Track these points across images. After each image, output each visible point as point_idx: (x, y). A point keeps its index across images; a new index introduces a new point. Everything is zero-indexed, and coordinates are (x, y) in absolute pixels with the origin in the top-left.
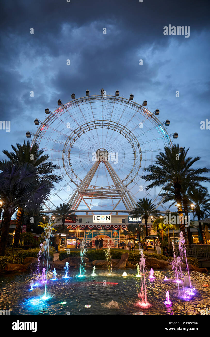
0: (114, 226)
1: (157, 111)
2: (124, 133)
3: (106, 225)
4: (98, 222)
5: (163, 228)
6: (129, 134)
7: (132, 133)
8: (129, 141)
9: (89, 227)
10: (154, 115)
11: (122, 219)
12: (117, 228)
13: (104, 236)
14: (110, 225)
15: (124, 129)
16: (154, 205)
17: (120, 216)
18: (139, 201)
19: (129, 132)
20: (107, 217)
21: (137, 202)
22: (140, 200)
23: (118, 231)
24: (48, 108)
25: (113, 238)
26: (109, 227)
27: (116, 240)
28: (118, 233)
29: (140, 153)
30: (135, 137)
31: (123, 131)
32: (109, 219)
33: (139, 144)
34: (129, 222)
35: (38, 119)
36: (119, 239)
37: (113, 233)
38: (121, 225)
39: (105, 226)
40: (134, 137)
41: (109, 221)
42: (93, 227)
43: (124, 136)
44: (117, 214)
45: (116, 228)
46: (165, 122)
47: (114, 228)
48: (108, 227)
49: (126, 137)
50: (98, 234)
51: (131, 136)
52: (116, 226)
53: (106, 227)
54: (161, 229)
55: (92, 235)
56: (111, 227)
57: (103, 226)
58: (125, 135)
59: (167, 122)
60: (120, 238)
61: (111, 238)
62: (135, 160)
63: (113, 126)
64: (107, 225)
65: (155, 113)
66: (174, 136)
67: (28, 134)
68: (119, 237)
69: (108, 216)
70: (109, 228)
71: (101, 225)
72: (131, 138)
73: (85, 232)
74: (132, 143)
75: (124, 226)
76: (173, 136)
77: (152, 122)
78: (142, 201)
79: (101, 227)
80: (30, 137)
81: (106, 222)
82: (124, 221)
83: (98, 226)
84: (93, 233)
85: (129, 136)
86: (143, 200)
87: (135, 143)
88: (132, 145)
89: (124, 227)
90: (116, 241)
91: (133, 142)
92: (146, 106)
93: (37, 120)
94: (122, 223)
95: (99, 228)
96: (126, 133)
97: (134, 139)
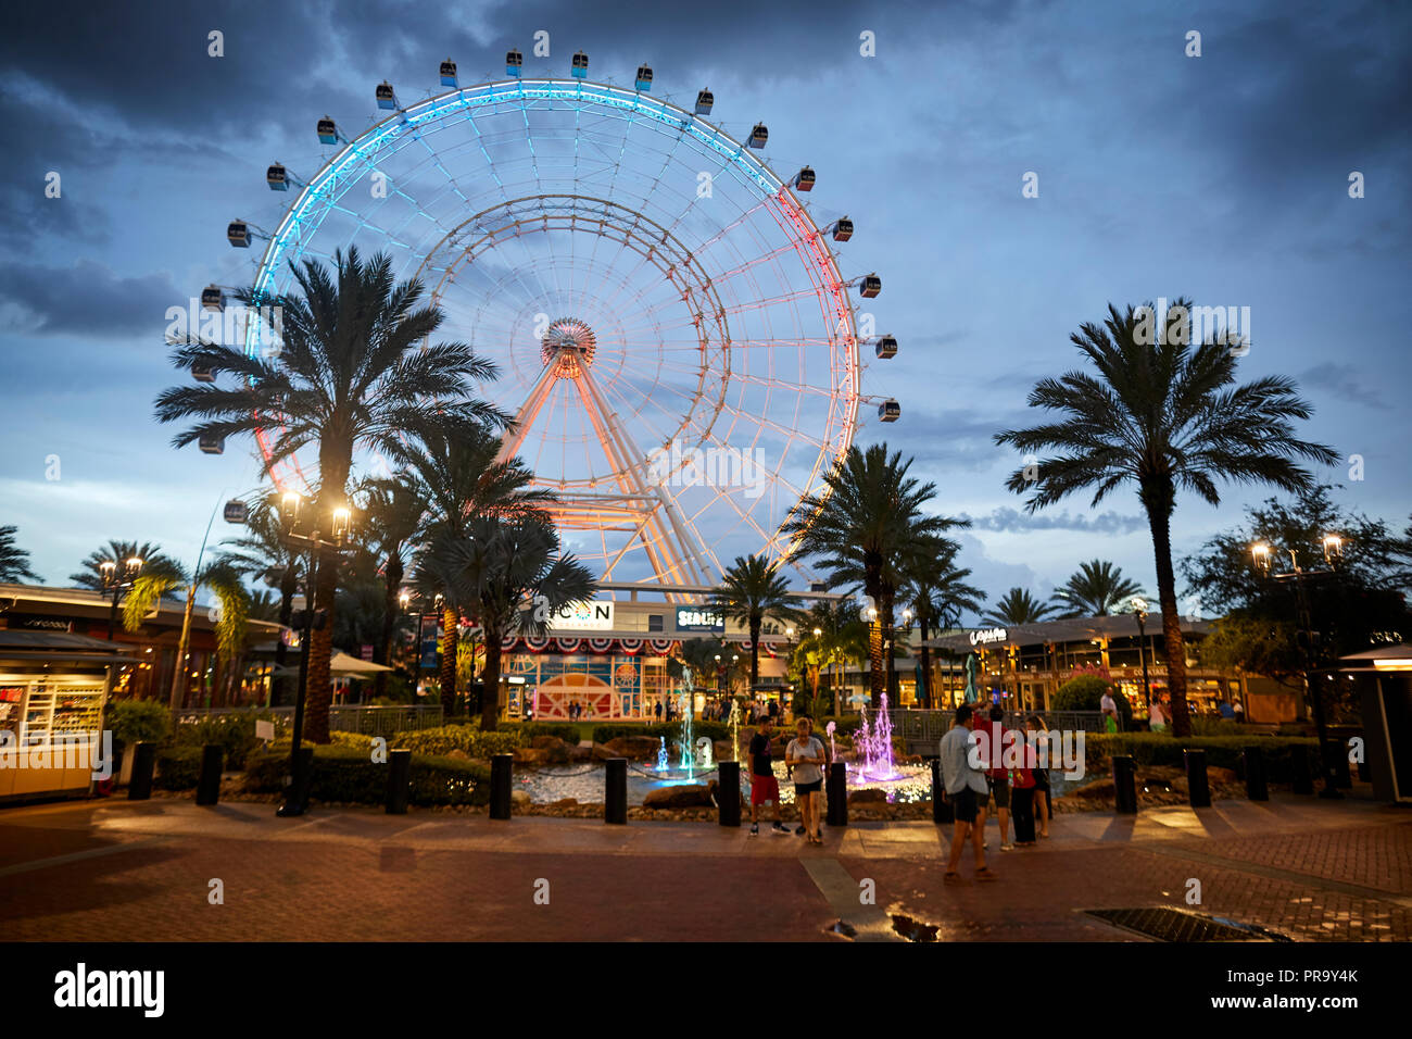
0: (625, 644)
1: (805, 177)
2: (665, 259)
3: (593, 640)
4: (564, 627)
5: (817, 663)
6: (686, 264)
7: (698, 264)
8: (681, 293)
9: (529, 645)
10: (794, 188)
11: (651, 617)
12: (635, 650)
13: (584, 679)
14: (608, 640)
15: (663, 242)
16: (785, 580)
17: (644, 607)
18: (735, 566)
19: (685, 256)
20: (598, 609)
21: (728, 569)
22: (739, 563)
23: (638, 660)
24: (331, 119)
25: (616, 683)
26: (605, 646)
27: (627, 694)
28: (638, 668)
29: (724, 348)
30: (709, 281)
31: (661, 248)
32: (607, 616)
33: (723, 311)
34: (680, 628)
35: (283, 165)
36: (638, 690)
37: (617, 666)
38: (651, 639)
39: (590, 641)
40: (703, 280)
41: (606, 625)
42: (545, 645)
43: (662, 273)
44: (633, 597)
45: (631, 651)
46: (832, 227)
47: (624, 647)
48: (601, 647)
49: (670, 277)
50: (562, 672)
51: (692, 276)
52: (632, 641)
53: (593, 647)
54: (811, 666)
55: (538, 674)
56: (614, 647)
57: (585, 643)
58: (667, 267)
59: (843, 228)
60: (642, 687)
61: (609, 684)
62: (701, 376)
63: (620, 225)
64: (600, 637)
65: (797, 184)
66: (863, 287)
67: (239, 232)
68: (637, 683)
69: (603, 606)
70: (606, 649)
71: (576, 640)
72: (692, 281)
73: (512, 664)
74: (693, 306)
75: (662, 642)
76: (858, 289)
77: (781, 219)
78: (745, 564)
79: (576, 643)
80: (245, 246)
81: (595, 628)
82: (656, 623)
83: (564, 641)
84: (542, 665)
85: (682, 270)
86: (748, 564)
87: (707, 307)
88: (696, 312)
89: (661, 645)
90: (628, 697)
91: (699, 301)
92: (762, 148)
93: (282, 171)
94: (650, 630)
95: (568, 650)
96: (674, 259)
97: (704, 289)
